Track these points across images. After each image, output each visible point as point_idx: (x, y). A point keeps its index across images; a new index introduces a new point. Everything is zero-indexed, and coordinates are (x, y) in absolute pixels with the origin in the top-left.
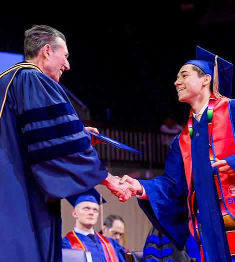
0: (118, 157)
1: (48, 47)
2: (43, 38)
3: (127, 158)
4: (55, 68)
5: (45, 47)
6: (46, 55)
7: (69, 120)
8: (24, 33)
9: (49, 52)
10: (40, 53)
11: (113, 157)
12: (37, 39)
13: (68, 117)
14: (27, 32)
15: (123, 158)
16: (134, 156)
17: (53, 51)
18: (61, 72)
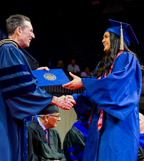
0: (55, 91)
1: (20, 28)
2: (16, 23)
3: (60, 91)
4: (25, 40)
5: (18, 29)
6: (19, 33)
7: (23, 74)
8: (6, 21)
9: (21, 31)
10: (15, 32)
11: (52, 91)
12: (12, 25)
13: (23, 73)
14: (7, 20)
15: (58, 91)
16: (64, 90)
17: (23, 30)
18: (30, 41)
